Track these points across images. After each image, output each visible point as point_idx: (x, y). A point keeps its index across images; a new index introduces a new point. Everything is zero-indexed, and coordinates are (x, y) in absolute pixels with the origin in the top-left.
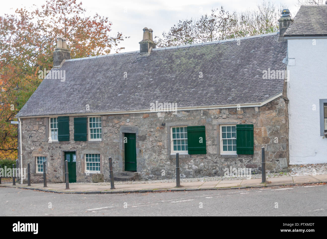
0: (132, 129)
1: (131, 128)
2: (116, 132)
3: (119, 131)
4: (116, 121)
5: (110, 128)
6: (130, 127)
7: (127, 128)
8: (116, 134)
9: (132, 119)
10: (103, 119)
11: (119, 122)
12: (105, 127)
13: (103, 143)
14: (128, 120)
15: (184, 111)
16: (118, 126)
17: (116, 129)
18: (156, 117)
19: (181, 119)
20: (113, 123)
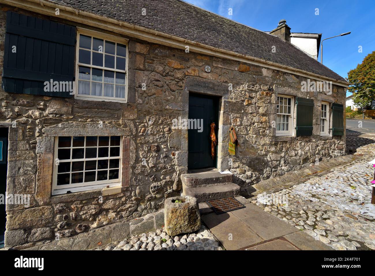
0: (216, 88)
1: (213, 84)
2: (173, 87)
3: (181, 87)
4: (175, 64)
5: (158, 77)
6: (210, 83)
7: (204, 83)
8: (174, 91)
9: (217, 68)
10: (137, 51)
11: (183, 66)
12: (140, 70)
13: (133, 109)
14: (208, 68)
15: (295, 75)
16: (179, 75)
17: (174, 82)
18: (260, 74)
19: (291, 85)
20: (167, 67)
